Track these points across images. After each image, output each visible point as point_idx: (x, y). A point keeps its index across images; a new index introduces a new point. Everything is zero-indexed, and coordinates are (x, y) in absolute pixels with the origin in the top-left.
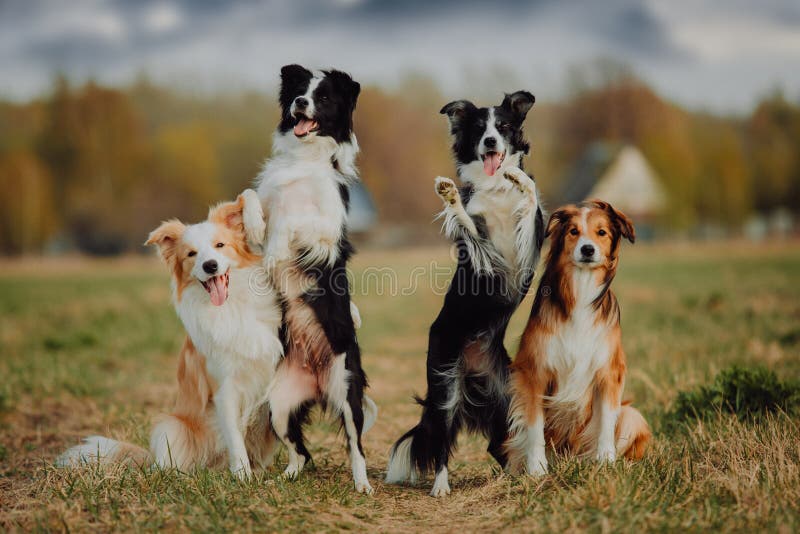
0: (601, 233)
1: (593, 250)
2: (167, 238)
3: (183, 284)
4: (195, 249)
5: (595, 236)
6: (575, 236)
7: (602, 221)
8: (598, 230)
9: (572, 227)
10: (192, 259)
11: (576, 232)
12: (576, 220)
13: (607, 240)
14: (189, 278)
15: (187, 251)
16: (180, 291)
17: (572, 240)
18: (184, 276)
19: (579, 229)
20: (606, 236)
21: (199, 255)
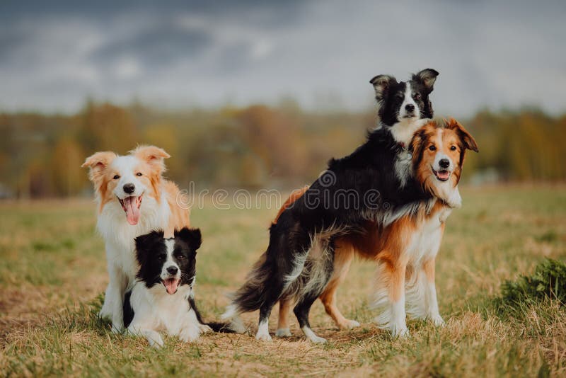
0: (453, 149)
1: (448, 163)
2: (100, 164)
3: (106, 200)
4: (120, 174)
5: (448, 150)
6: (433, 151)
7: (453, 139)
8: (450, 146)
9: (431, 145)
10: (116, 181)
11: (434, 148)
12: (432, 139)
13: (457, 153)
14: (110, 197)
15: (114, 175)
16: (103, 204)
17: (431, 155)
18: (107, 194)
19: (436, 146)
20: (456, 151)
21: (121, 179)
